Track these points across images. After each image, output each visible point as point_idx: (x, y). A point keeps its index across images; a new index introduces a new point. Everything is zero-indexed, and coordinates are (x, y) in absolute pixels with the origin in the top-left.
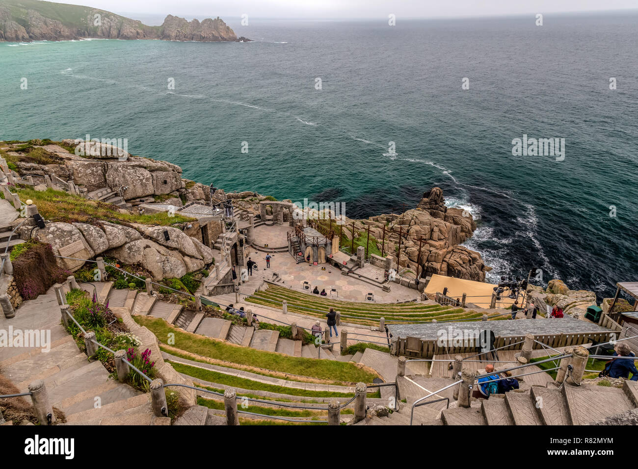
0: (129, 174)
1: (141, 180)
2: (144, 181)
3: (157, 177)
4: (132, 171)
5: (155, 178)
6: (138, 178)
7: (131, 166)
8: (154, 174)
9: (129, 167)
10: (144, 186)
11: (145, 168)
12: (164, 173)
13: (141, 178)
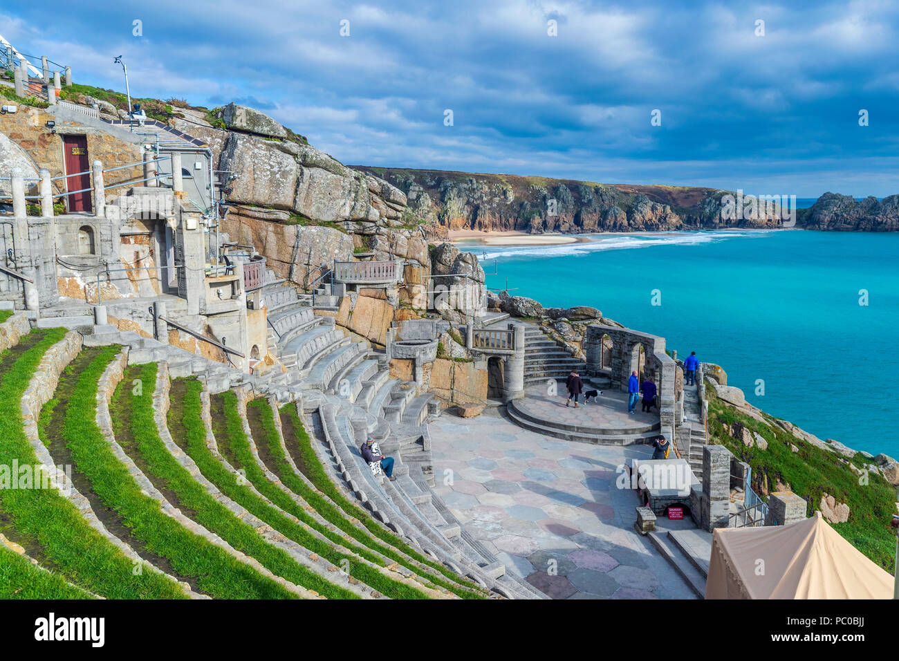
0: (255, 156)
1: (273, 174)
2: (278, 176)
3: (311, 177)
4: (263, 152)
5: (306, 177)
6: (269, 168)
7: (265, 144)
8: (306, 171)
9: (259, 145)
10: (275, 184)
11: (295, 155)
12: (330, 175)
13: (276, 169)
